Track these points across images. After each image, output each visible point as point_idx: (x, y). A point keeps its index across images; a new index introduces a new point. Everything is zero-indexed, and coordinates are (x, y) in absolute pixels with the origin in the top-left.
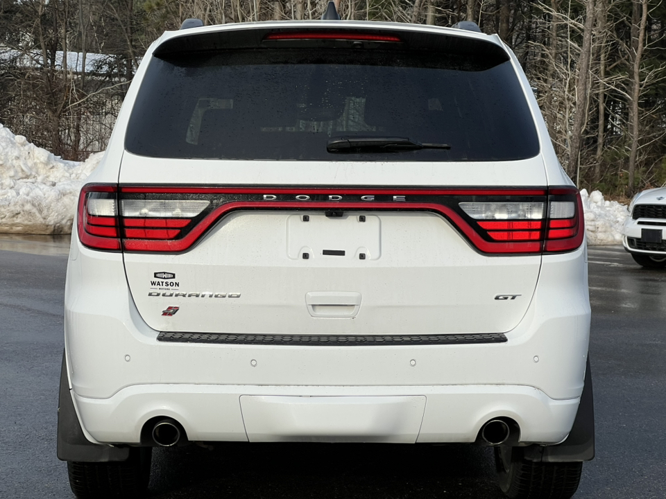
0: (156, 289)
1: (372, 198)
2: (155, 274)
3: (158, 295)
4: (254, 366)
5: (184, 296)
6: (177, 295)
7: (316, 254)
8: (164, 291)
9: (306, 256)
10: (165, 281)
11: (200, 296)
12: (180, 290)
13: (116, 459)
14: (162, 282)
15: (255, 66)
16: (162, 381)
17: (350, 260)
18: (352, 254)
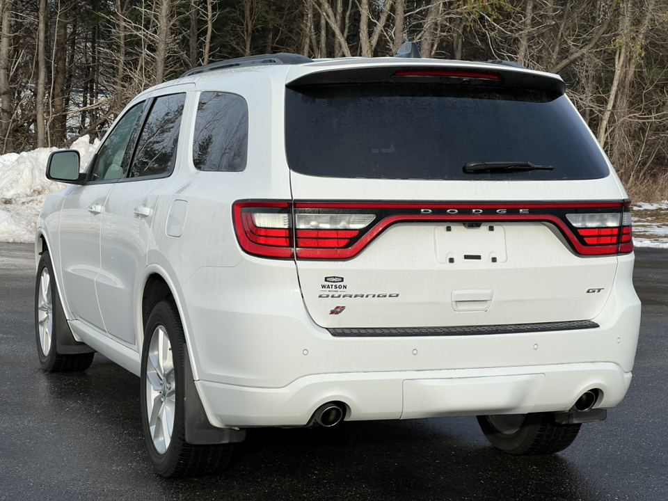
0: (326, 292)
1: (504, 211)
2: (326, 278)
3: (328, 296)
4: (415, 355)
5: (351, 296)
6: (344, 296)
7: (459, 259)
8: (333, 293)
9: (451, 260)
10: (334, 284)
11: (365, 296)
12: (348, 291)
13: (235, 441)
14: (332, 285)
15: (389, 98)
16: (335, 371)
17: (485, 263)
18: (486, 258)
